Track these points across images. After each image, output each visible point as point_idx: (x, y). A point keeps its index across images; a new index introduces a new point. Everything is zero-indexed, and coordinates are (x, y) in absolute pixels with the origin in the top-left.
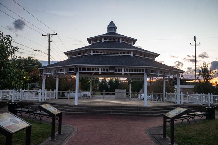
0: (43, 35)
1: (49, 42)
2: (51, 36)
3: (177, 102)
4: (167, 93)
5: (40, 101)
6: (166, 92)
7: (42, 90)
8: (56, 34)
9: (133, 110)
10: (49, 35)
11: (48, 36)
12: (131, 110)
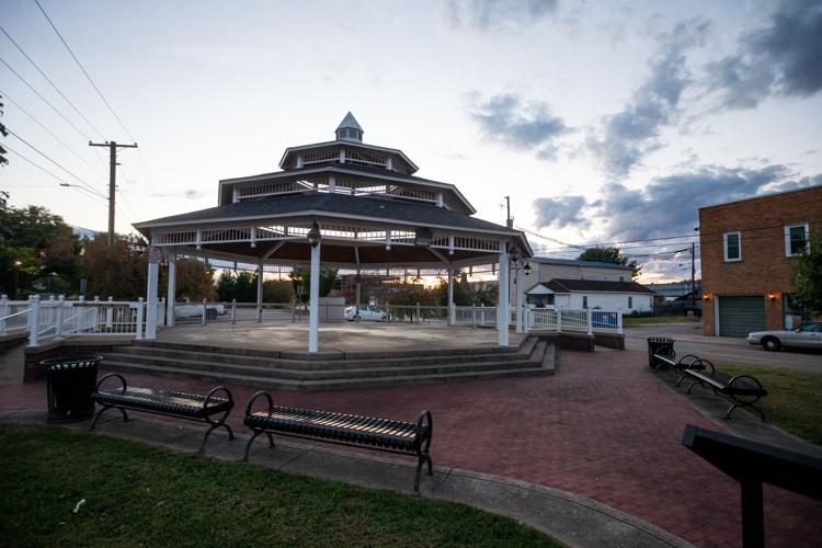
0: (91, 144)
1: (113, 164)
2: (117, 149)
5: (139, 337)
7: (145, 300)
8: (135, 146)
10: (113, 146)
11: (109, 148)
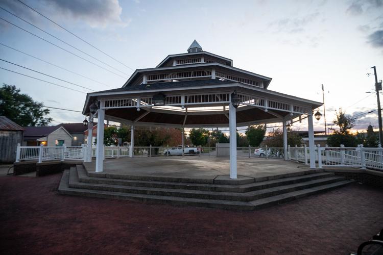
3: (309, 162)
4: (291, 146)
6: (288, 145)
9: (201, 189)
12: (196, 188)
